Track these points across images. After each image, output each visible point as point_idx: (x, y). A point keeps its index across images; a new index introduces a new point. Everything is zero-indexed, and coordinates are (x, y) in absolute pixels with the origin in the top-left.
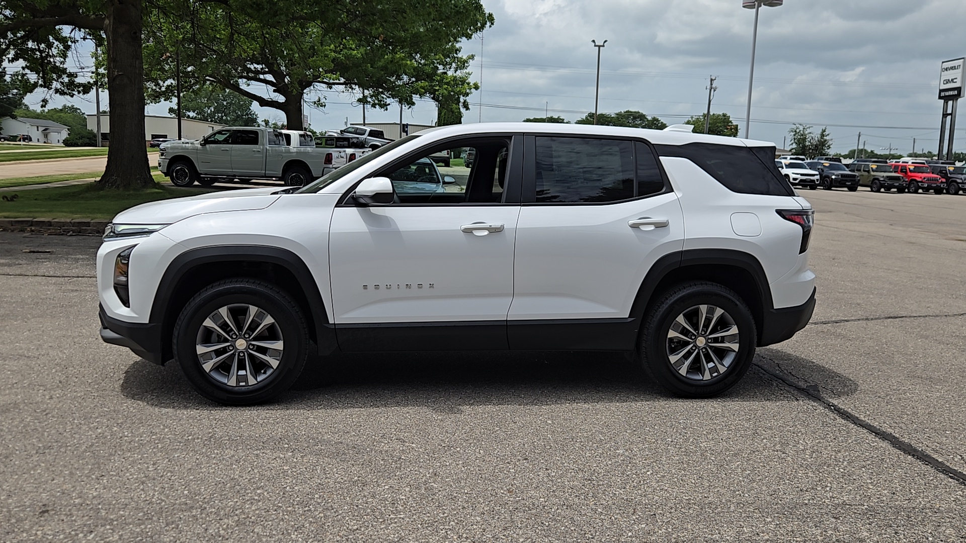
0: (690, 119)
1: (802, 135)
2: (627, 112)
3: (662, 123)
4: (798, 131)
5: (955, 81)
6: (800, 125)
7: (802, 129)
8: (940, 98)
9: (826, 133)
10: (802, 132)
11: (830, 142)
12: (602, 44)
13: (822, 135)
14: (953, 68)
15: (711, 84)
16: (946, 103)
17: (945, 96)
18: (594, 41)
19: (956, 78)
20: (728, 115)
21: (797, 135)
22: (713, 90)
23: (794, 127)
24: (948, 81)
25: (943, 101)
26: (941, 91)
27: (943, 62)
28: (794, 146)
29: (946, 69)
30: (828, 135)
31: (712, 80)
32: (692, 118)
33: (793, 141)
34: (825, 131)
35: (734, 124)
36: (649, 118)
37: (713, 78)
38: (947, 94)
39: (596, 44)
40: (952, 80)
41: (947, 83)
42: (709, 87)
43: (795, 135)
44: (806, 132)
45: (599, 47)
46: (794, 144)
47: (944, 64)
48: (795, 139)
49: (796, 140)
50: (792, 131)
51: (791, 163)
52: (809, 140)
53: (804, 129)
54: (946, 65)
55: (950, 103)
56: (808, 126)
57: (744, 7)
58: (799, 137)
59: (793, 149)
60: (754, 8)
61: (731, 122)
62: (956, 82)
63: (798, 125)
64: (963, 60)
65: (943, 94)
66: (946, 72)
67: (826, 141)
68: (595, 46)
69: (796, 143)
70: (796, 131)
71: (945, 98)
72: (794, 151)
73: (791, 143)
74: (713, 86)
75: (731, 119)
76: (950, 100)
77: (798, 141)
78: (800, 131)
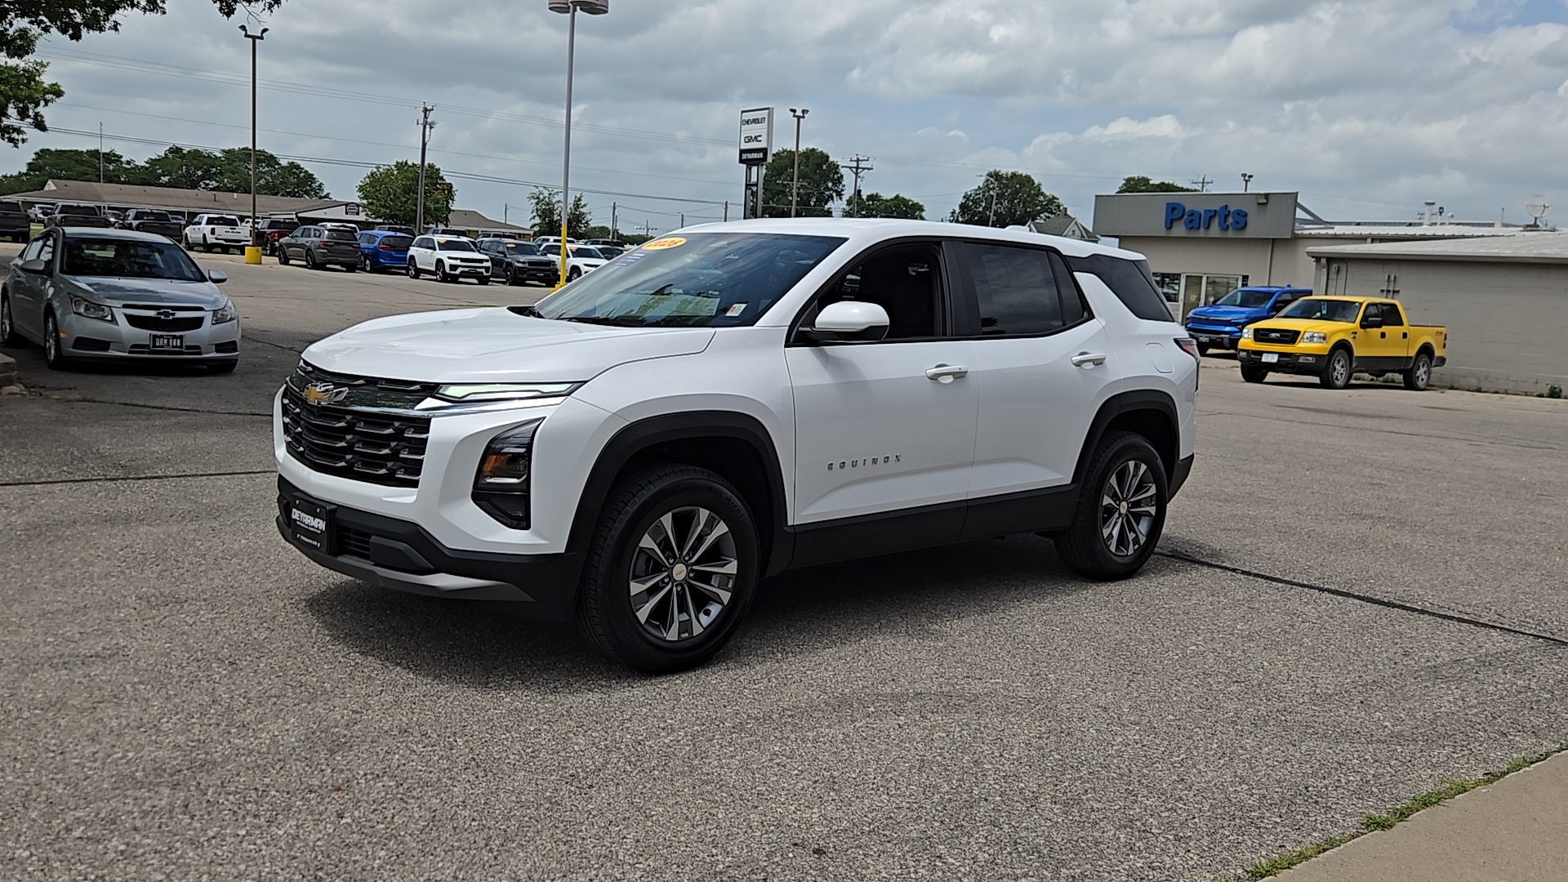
0: (375, 170)
1: (548, 204)
2: (244, 149)
3: (306, 172)
4: (541, 197)
5: (759, 139)
6: (545, 188)
7: (547, 195)
8: (741, 161)
9: (583, 203)
10: (547, 199)
11: (588, 217)
12: (259, 35)
13: (577, 206)
14: (756, 121)
15: (426, 117)
16: (749, 169)
17: (748, 160)
18: (243, 28)
19: (760, 136)
20: (437, 167)
21: (540, 204)
22: (428, 126)
23: (536, 191)
24: (749, 139)
25: (745, 166)
26: (742, 152)
27: (743, 112)
28: (537, 220)
29: (747, 122)
30: (585, 205)
31: (426, 110)
32: (378, 168)
33: (535, 214)
34: (580, 200)
35: (448, 181)
36: (284, 163)
37: (429, 108)
38: (750, 156)
39: (248, 33)
40: (756, 137)
41: (749, 141)
42: (421, 121)
43: (537, 204)
44: (554, 201)
45: (254, 38)
46: (537, 218)
47: (744, 114)
48: (537, 210)
49: (539, 212)
50: (533, 197)
51: (448, 241)
52: (558, 211)
53: (550, 194)
54: (747, 116)
55: (754, 169)
56: (556, 191)
57: (551, 9)
58: (544, 207)
59: (535, 225)
60: (569, 12)
61: (442, 178)
62: (760, 141)
63: (541, 189)
64: (767, 111)
65: (744, 156)
66: (746, 125)
67: (583, 214)
68: (246, 36)
69: (540, 216)
70: (538, 198)
71: (749, 162)
72: (536, 229)
73: (532, 216)
74: (429, 120)
75: (442, 174)
76: (754, 165)
77: (543, 212)
78: (545, 198)
